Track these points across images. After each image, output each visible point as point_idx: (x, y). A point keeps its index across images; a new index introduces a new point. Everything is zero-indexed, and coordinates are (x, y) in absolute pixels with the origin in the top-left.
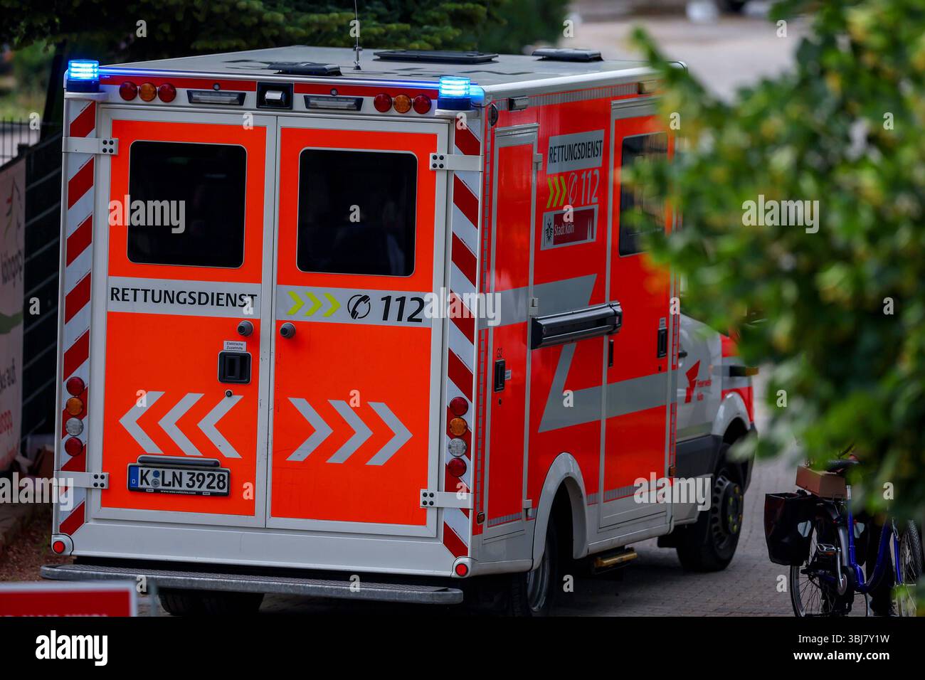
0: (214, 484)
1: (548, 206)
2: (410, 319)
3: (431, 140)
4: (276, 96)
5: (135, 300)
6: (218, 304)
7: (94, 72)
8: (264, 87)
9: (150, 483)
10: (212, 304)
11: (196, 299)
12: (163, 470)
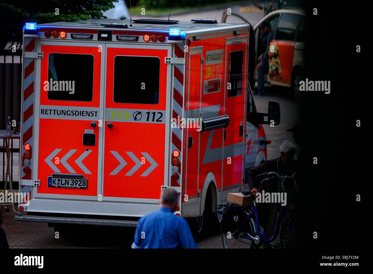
0: (81, 184)
1: (206, 78)
2: (157, 121)
3: (165, 52)
4: (106, 36)
5: (50, 114)
6: (83, 115)
7: (35, 27)
8: (100, 32)
9: (56, 184)
10: (80, 115)
11: (74, 113)
12: (62, 179)
